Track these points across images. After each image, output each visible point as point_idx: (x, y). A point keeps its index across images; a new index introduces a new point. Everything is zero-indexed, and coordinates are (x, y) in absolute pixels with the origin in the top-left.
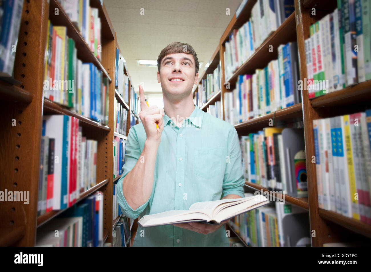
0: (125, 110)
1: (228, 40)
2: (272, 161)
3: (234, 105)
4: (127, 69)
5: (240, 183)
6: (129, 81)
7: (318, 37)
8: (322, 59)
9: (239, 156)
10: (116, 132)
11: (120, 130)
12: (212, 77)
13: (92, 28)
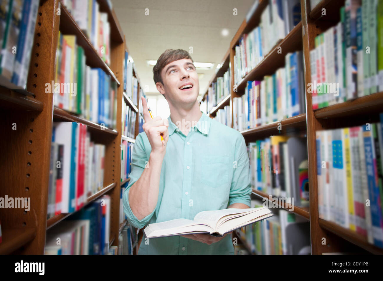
0: (133, 112)
1: (238, 44)
2: (277, 169)
3: (243, 111)
4: (136, 71)
5: (247, 192)
6: (138, 83)
7: (322, 49)
8: (326, 71)
9: (246, 164)
10: (124, 135)
11: (129, 133)
12: (222, 81)
13: (101, 33)
